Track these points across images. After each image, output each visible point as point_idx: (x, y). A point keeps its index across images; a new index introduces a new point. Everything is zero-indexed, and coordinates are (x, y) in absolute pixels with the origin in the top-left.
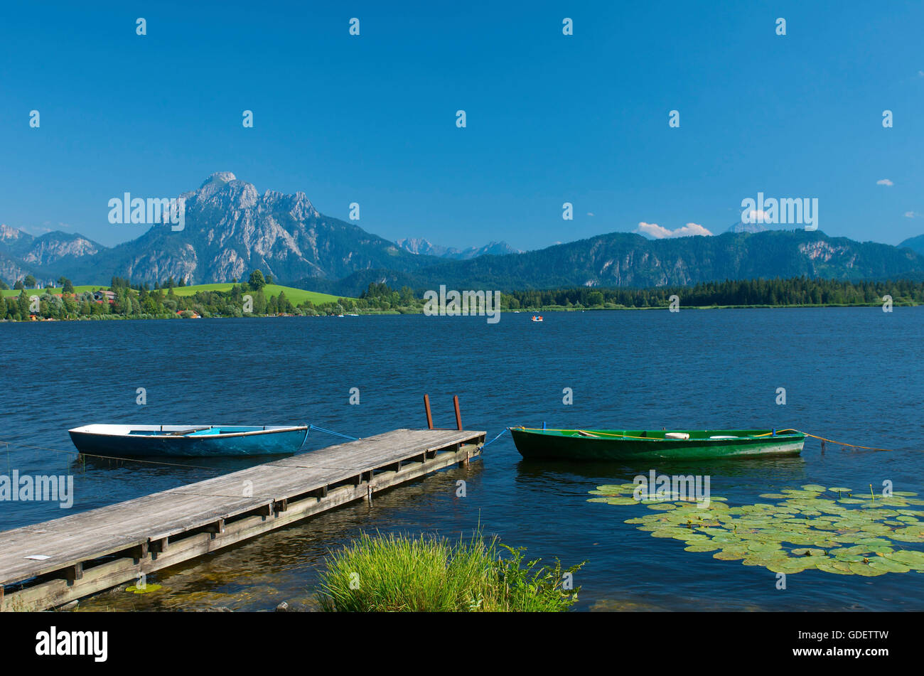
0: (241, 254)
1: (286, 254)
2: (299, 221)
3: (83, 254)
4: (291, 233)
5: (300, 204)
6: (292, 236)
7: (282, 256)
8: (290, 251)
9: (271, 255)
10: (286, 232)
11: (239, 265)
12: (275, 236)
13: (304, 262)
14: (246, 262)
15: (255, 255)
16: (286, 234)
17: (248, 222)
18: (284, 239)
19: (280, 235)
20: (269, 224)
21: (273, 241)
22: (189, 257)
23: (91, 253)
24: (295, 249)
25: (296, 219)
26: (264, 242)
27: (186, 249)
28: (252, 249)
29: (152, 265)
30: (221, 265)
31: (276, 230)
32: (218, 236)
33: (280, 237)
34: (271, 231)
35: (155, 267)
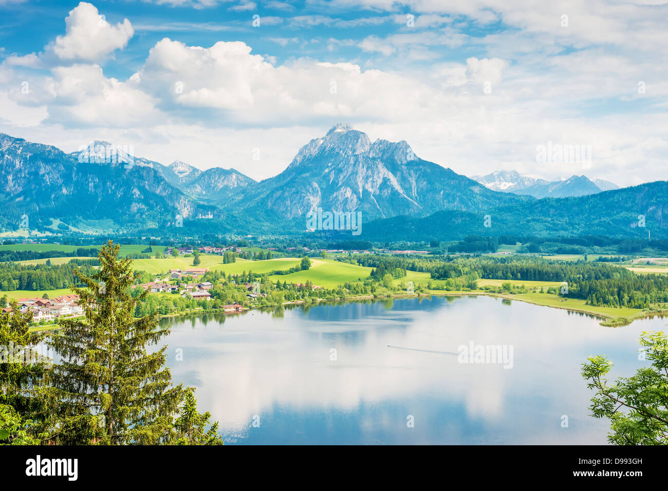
0: (355, 191)
1: (389, 191)
2: (402, 164)
3: (236, 186)
4: (395, 175)
5: (403, 151)
6: (396, 177)
7: (386, 193)
8: (393, 188)
9: (378, 192)
10: (390, 173)
11: (352, 200)
12: (381, 177)
13: (404, 197)
14: (358, 198)
15: (365, 191)
16: (391, 176)
17: (360, 166)
18: (389, 179)
19: (386, 176)
20: (377, 167)
21: (380, 181)
22: (314, 191)
23: (242, 184)
24: (398, 187)
25: (399, 163)
26: (373, 182)
27: (312, 187)
28: (364, 188)
29: (285, 199)
30: (339, 200)
31: (383, 172)
32: (337, 177)
33: (386, 178)
34: (379, 172)
35: (288, 201)
